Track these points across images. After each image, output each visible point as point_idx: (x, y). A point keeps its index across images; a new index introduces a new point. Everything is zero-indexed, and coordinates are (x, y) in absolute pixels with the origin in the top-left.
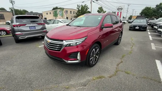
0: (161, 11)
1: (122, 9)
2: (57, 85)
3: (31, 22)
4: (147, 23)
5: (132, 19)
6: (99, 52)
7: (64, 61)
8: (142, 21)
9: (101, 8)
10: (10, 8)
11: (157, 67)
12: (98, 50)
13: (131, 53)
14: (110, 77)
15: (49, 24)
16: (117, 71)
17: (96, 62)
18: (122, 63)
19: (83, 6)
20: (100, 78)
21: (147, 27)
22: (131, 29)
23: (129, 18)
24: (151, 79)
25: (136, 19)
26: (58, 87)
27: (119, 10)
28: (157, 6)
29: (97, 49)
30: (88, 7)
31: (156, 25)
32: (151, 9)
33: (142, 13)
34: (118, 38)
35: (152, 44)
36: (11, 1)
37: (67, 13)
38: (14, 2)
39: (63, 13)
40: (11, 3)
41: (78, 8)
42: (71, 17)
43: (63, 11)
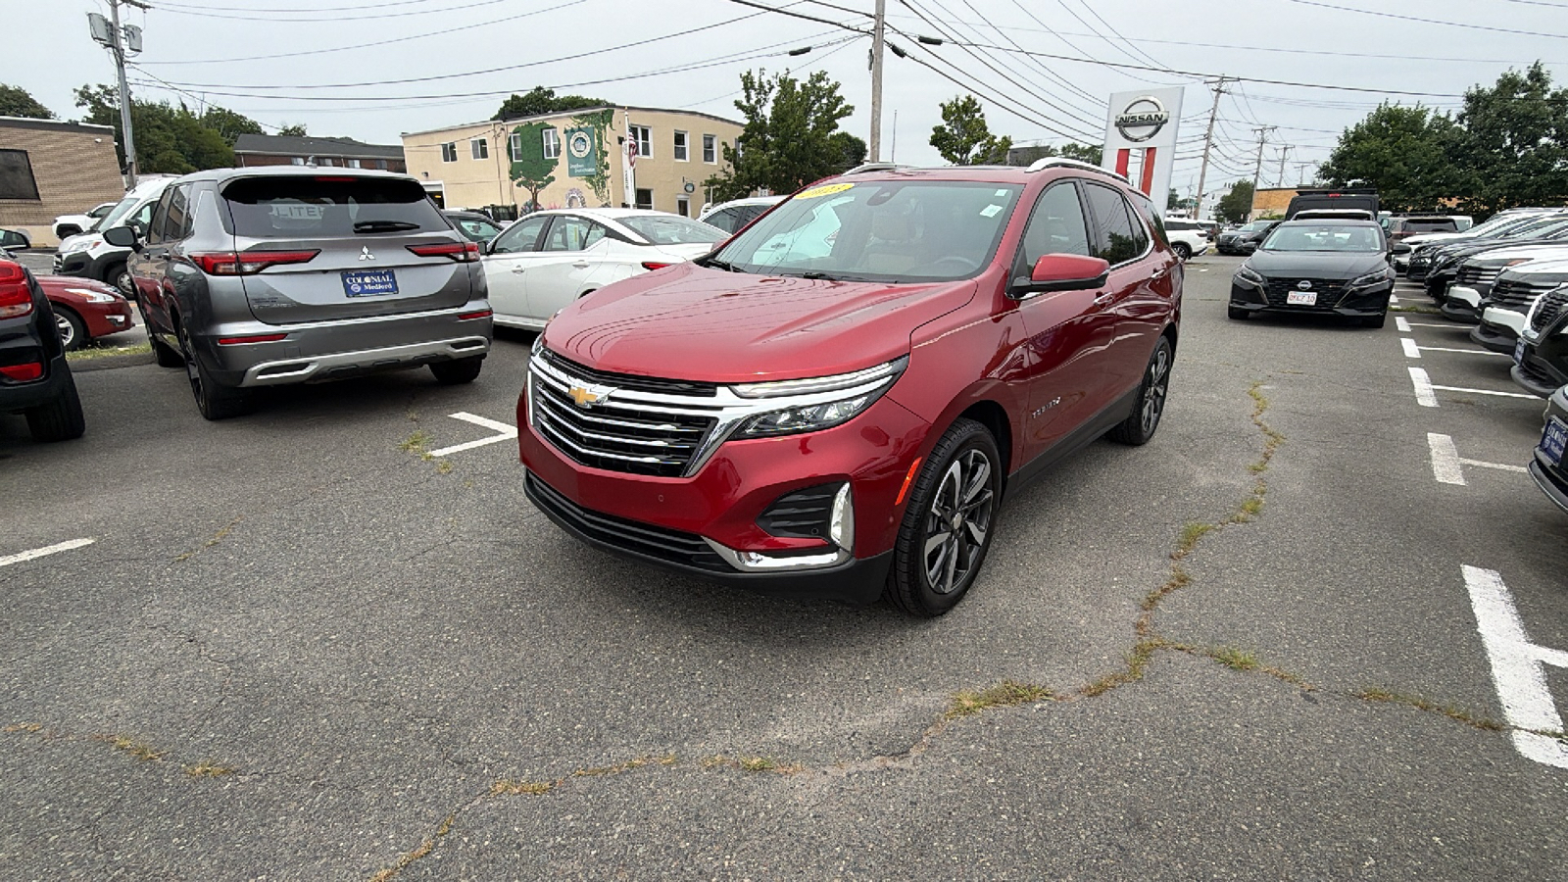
0: (1511, 148)
1: (1158, 123)
2: (671, 752)
3: (360, 229)
4: (1388, 258)
5: (1256, 212)
6: (990, 494)
7: (718, 558)
8: (1344, 232)
9: (969, 107)
10: (85, 96)
11: (1472, 622)
12: (983, 473)
13: (1255, 512)
14: (1096, 691)
15: (493, 251)
16: (1143, 652)
17: (965, 574)
18: (1179, 592)
19: (798, 88)
20: (1013, 696)
21: (1388, 292)
22: (1249, 306)
23: (1220, 207)
24: (1425, 708)
25: (1288, 217)
26: (678, 761)
27: (1129, 131)
28: (1477, 102)
29: (975, 470)
30: (840, 99)
31: (1469, 275)
32: (1429, 131)
33: (1342, 166)
34: (1139, 381)
35: (1436, 440)
36: (103, 24)
37: (643, 154)
38: (133, 32)
39: (606, 153)
40: (107, 46)
41: (752, 102)
42: (683, 191)
43: (605, 127)
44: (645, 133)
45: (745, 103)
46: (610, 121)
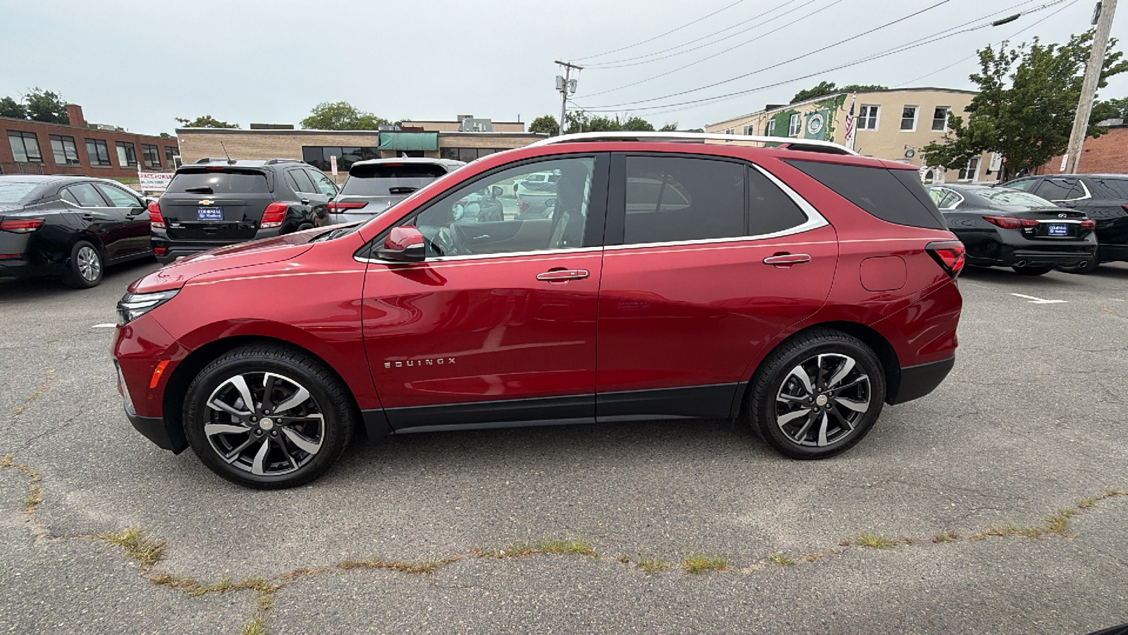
3: (392, 191)
6: (317, 415)
17: (290, 469)
26: (37, 482)
36: (561, 80)
37: (869, 127)
38: (574, 83)
39: (834, 129)
40: (561, 92)
41: (990, 73)
42: (903, 157)
43: (836, 109)
44: (874, 110)
45: (982, 76)
46: (842, 104)
